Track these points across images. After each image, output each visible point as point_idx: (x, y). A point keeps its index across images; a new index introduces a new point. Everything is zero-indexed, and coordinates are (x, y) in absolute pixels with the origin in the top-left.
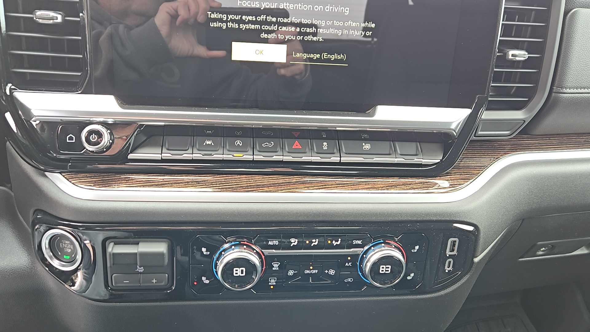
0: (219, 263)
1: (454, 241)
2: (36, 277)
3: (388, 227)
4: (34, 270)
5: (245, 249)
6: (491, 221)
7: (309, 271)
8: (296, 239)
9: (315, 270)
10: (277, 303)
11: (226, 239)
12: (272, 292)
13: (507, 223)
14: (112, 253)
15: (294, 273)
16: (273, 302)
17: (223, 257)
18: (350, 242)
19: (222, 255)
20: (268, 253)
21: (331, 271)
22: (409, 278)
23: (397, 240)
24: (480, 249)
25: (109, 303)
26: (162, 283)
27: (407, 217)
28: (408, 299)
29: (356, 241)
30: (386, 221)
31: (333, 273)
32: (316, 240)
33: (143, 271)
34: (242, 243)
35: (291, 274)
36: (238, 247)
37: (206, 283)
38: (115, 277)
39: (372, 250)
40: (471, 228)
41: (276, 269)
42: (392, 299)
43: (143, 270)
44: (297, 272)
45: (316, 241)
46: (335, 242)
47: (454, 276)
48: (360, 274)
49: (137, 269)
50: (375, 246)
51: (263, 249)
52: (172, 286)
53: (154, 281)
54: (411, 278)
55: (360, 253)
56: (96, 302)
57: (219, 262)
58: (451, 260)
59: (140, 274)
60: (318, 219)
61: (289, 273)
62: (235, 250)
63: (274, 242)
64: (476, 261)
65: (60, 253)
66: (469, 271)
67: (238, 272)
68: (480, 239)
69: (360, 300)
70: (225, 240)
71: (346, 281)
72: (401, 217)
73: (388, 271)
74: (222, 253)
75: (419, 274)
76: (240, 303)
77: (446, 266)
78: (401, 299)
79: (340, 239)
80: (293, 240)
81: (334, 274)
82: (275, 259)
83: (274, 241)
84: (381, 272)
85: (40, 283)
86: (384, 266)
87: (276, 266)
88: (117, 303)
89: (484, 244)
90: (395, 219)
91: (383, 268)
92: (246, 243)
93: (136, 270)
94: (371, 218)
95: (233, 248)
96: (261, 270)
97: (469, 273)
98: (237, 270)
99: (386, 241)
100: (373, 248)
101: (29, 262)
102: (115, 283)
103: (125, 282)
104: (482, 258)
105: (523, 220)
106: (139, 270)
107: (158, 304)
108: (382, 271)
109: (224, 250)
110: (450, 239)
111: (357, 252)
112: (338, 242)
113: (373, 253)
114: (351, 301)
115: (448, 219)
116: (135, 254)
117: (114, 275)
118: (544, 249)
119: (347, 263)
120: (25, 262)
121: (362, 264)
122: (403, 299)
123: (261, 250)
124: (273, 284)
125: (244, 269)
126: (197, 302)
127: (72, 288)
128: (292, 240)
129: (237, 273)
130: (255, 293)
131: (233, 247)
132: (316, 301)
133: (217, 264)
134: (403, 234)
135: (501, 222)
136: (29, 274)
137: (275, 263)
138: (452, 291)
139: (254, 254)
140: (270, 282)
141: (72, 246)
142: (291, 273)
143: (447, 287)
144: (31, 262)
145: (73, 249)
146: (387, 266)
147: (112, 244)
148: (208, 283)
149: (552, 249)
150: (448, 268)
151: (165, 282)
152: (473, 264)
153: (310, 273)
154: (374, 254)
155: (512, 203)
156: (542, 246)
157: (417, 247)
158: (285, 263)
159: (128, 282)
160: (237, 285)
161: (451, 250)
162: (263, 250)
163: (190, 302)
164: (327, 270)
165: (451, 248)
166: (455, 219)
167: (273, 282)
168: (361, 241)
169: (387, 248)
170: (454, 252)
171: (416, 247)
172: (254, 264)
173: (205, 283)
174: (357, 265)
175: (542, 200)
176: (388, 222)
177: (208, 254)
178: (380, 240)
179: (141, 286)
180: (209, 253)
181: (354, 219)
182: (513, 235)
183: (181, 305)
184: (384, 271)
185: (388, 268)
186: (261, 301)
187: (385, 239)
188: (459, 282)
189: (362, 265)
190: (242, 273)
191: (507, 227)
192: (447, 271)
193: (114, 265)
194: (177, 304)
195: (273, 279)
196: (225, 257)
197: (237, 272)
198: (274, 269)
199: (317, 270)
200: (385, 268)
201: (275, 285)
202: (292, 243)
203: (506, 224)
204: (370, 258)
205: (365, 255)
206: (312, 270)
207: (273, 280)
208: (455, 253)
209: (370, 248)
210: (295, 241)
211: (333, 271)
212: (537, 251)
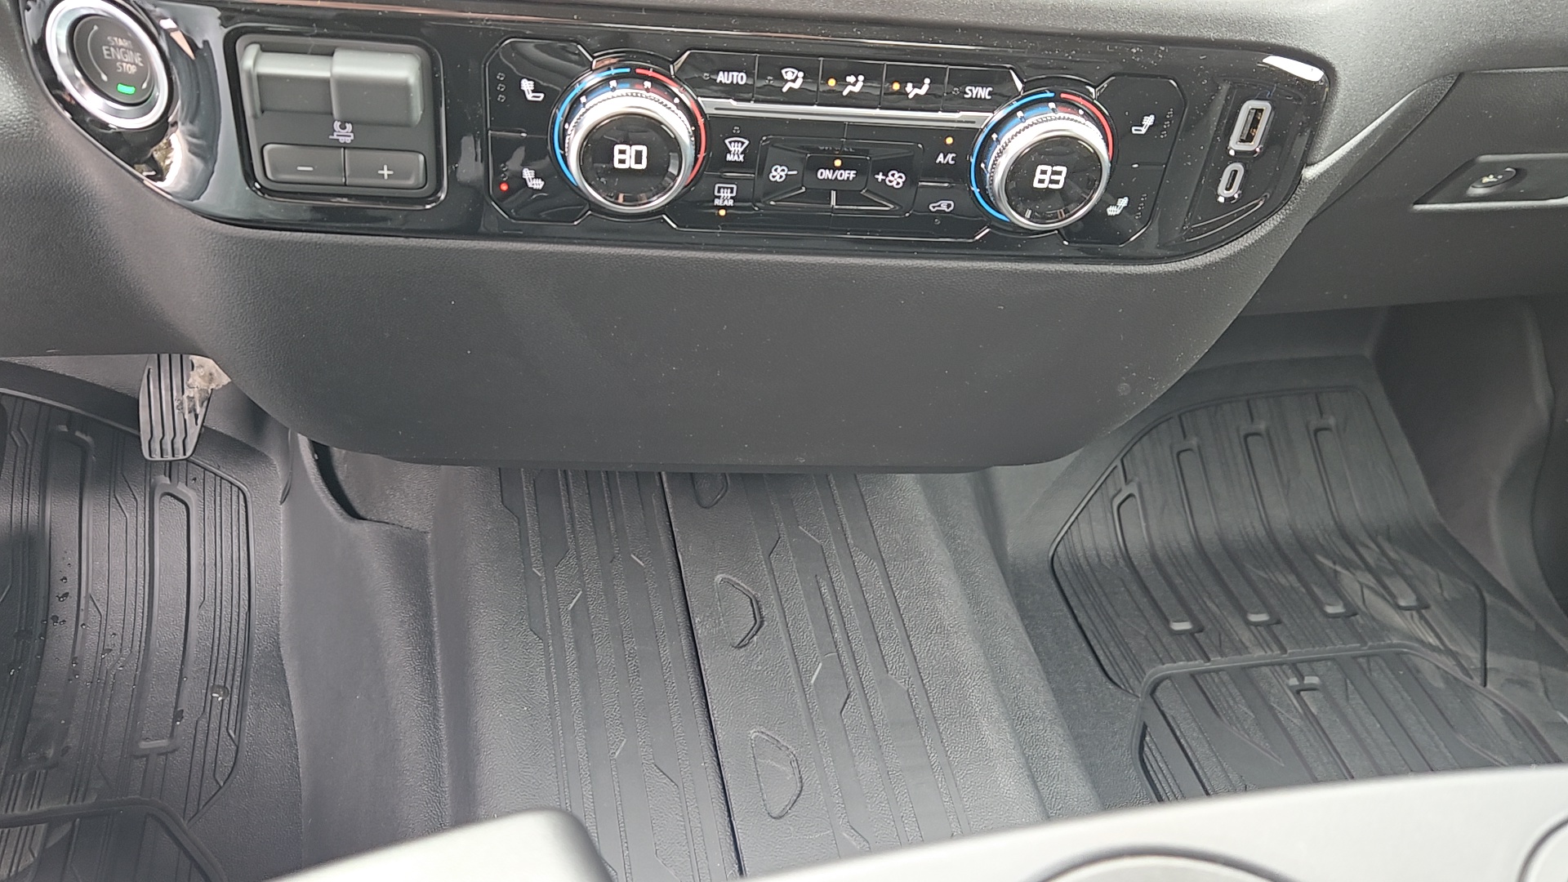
0: (570, 128)
1: (1257, 110)
2: (48, 151)
3: (1074, 52)
4: (39, 129)
5: (647, 90)
6: (1375, 60)
7: (832, 171)
8: (799, 71)
9: (847, 172)
10: (734, 261)
11: (594, 58)
12: (724, 227)
13: (1414, 76)
14: (254, 74)
15: (787, 175)
16: (723, 257)
17: (583, 110)
18: (956, 92)
19: (582, 106)
20: (716, 109)
21: (893, 175)
22: (1112, 211)
23: (1094, 97)
24: (1325, 140)
25: (261, 231)
26: (408, 178)
27: (1134, 23)
28: (1102, 274)
29: (973, 88)
30: (1068, 32)
31: (898, 184)
32: (857, 77)
33: (352, 140)
34: (638, 71)
35: (778, 177)
36: (628, 85)
37: (535, 187)
38: (271, 151)
39: (1018, 120)
40: (1313, 74)
41: (736, 158)
42: (1056, 271)
43: (352, 138)
44: (795, 172)
45: (857, 81)
46: (914, 87)
47: (1239, 214)
48: (977, 191)
49: (333, 135)
50: (1027, 107)
51: (701, 97)
52: (438, 193)
53: (386, 172)
54: (1118, 213)
55: (982, 127)
56: (224, 225)
57: (573, 124)
58: (1239, 167)
59: (342, 150)
60: (866, 12)
61: (774, 173)
62: (618, 92)
63: (733, 76)
64: (1307, 177)
65: (104, 77)
66: (1284, 202)
67: (627, 157)
68: (1333, 111)
69: (968, 268)
70: (591, 59)
71: (934, 207)
72: (1116, 22)
73: (1057, 182)
74: (580, 101)
75: (1142, 202)
76: (630, 255)
77: (1222, 182)
78: (1080, 272)
79: (927, 81)
80: (790, 74)
81: (901, 185)
82: (736, 128)
83: (735, 74)
84: (1036, 184)
85: (61, 167)
86: (1049, 169)
87: (736, 150)
88: (284, 233)
89: (1341, 126)
90: (1096, 26)
91: (1044, 172)
92: (650, 73)
93: (331, 137)
94: (1027, 19)
95: (611, 87)
96: (693, 159)
97: (1283, 211)
98: (622, 152)
99: (1063, 96)
100: (1022, 115)
101: (22, 103)
102: (275, 170)
103: (300, 168)
104: (1327, 171)
105: (1460, 75)
106: (340, 138)
107: (401, 241)
108: (1042, 181)
109: (587, 92)
110: (1248, 103)
111: (973, 122)
112: (920, 88)
113: (1022, 126)
114: (941, 269)
115: (1252, 38)
116: (325, 82)
117: (268, 147)
118: (1491, 178)
119: (941, 155)
120: (8, 105)
121: (985, 161)
122: (1085, 273)
123: (695, 97)
124: (726, 203)
125: (644, 149)
126: (511, 244)
127: (159, 184)
128: (786, 72)
129: (622, 161)
130: (674, 226)
131: (613, 83)
132: (843, 262)
133: (565, 130)
134: (1113, 78)
135: (1401, 69)
136: (26, 139)
137: (735, 142)
138: (1227, 258)
139: (674, 108)
140: (719, 197)
141: (138, 54)
142: (778, 174)
143: (1213, 245)
144: (25, 104)
145: (141, 65)
146: (1055, 168)
147: (253, 50)
148: (540, 187)
149: (1515, 181)
150: (1225, 192)
151: (417, 179)
152: (1299, 183)
153: (833, 178)
154: (1023, 130)
155: (1441, 16)
156: (1491, 168)
157: (1149, 121)
158: (764, 141)
159: (310, 169)
160: (621, 196)
161: (1244, 138)
162: (700, 99)
163: (491, 242)
164: (881, 174)
165: (1246, 132)
166: (1273, 40)
167: (725, 196)
168: (990, 89)
169: (1062, 115)
170: (1252, 143)
171: (1145, 118)
172: (675, 138)
173: (532, 188)
174: (971, 163)
175: (1529, 17)
176: (1075, 36)
177: (540, 99)
178: (1044, 92)
179: (349, 186)
180: (542, 95)
181: (976, 20)
182: (1419, 125)
183: (464, 249)
184: (1047, 182)
185: (1059, 173)
186: (690, 252)
187: (1060, 88)
188: (1249, 234)
189: (985, 163)
190: (638, 160)
191: (1411, 88)
192: (1221, 200)
193: (265, 113)
194: (452, 246)
195: (727, 188)
196: (588, 110)
197: (622, 157)
198: (729, 158)
199: (855, 172)
200: (1049, 173)
201: (730, 207)
202: (787, 81)
203: (1411, 78)
204: (1010, 142)
205: (997, 134)
206: (839, 168)
207: (726, 190)
208: (1254, 146)
209: (1012, 114)
210: (797, 77)
211: (901, 177)
212: (1470, 184)
